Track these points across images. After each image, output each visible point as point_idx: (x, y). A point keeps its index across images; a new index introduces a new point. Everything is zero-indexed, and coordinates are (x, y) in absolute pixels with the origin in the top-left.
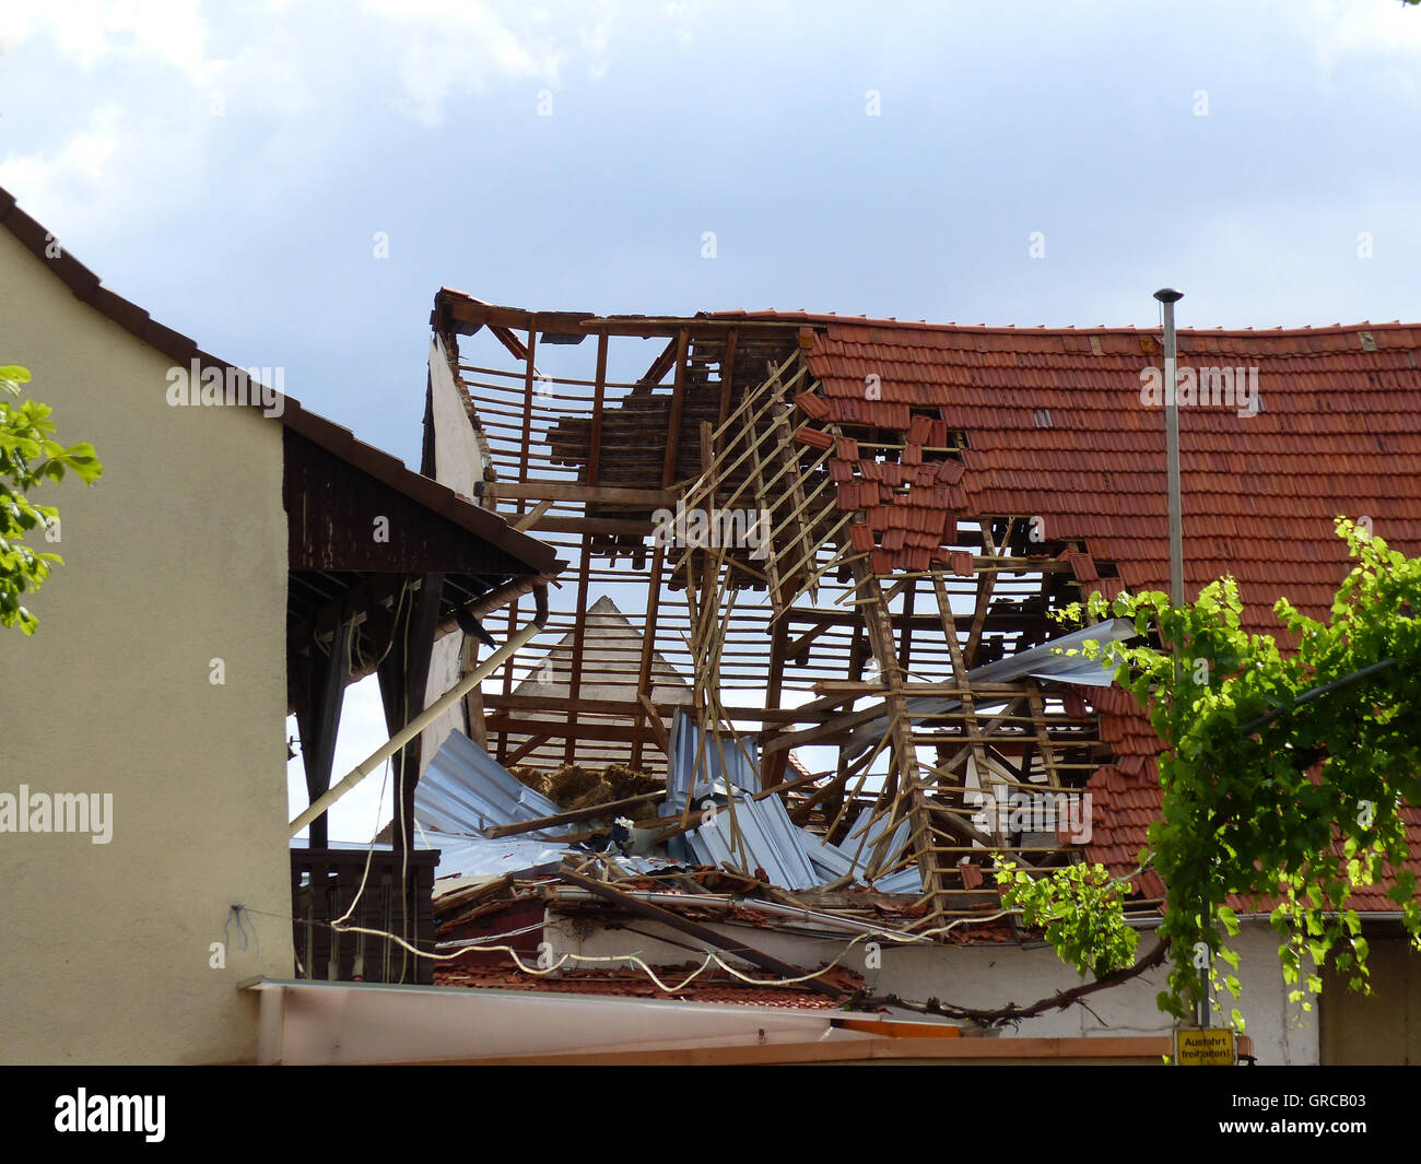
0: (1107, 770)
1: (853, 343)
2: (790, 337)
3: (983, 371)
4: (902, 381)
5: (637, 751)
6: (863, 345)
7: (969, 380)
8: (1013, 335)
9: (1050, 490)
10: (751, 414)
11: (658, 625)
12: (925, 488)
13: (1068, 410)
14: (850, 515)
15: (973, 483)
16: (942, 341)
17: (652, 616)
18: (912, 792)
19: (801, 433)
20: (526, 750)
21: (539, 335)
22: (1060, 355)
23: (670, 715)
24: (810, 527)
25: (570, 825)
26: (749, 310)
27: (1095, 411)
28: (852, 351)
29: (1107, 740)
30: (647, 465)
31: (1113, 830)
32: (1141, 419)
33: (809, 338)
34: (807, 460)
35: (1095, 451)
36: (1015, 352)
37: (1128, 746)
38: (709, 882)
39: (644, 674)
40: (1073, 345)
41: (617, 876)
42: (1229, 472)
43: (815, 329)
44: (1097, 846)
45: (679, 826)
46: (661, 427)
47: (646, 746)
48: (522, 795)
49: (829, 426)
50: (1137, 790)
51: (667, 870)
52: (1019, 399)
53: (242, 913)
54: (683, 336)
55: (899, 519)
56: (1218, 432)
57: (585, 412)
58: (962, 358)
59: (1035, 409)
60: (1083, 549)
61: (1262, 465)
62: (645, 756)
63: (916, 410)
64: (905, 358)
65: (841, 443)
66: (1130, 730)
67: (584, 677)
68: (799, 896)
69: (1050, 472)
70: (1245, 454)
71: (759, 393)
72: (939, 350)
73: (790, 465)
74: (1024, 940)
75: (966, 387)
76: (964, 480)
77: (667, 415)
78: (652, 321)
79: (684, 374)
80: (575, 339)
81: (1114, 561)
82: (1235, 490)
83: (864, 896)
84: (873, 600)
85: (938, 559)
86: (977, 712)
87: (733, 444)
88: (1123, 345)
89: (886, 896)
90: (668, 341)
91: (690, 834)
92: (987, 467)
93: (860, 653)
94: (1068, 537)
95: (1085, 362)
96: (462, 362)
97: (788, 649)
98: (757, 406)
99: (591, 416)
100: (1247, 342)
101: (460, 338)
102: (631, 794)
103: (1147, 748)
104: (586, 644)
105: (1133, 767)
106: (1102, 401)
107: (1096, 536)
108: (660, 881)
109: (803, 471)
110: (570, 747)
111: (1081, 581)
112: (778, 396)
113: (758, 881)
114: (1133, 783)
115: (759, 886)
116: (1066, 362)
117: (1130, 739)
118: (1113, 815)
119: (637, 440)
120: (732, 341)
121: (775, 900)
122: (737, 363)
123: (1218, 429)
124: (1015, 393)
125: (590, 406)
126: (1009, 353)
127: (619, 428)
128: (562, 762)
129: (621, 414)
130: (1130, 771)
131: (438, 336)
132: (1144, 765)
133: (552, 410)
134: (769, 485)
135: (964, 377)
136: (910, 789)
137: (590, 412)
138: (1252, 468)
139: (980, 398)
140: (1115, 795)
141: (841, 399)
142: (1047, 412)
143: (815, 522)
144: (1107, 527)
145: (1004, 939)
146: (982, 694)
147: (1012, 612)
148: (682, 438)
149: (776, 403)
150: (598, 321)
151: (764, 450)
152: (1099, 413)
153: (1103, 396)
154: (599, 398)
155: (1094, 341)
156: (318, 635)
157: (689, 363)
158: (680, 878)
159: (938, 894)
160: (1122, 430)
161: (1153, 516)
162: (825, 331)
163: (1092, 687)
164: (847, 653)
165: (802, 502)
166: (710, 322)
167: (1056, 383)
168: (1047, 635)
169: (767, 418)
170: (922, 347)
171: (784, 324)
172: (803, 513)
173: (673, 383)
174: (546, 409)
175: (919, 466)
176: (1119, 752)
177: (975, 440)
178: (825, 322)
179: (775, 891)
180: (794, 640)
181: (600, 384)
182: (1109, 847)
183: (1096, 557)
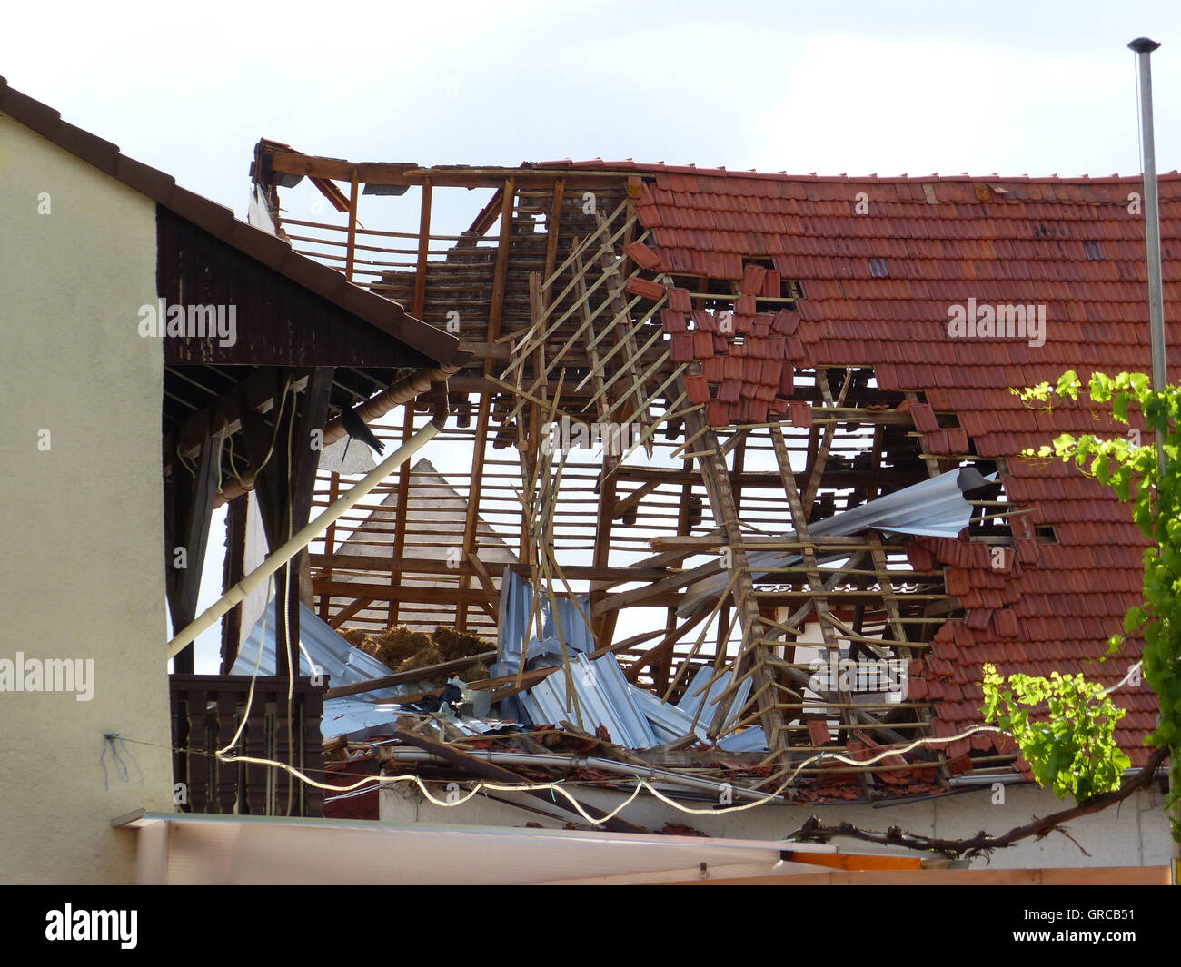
0: (954, 624)
1: (683, 193)
2: (617, 187)
3: (816, 220)
4: (733, 231)
5: (462, 614)
6: (692, 194)
7: (802, 230)
8: (845, 183)
9: (888, 340)
10: (580, 265)
11: (483, 484)
12: (760, 339)
13: (903, 259)
14: (684, 366)
15: (811, 333)
16: (774, 190)
17: (477, 474)
18: (755, 647)
19: (631, 283)
20: (348, 614)
21: (361, 187)
22: (893, 203)
23: (500, 575)
24: (643, 379)
25: (399, 687)
26: (577, 158)
27: (930, 260)
28: (681, 200)
29: (953, 593)
30: (472, 320)
31: (962, 685)
32: (977, 268)
33: (638, 188)
34: (638, 312)
35: (932, 300)
36: (848, 201)
37: (977, 600)
38: (550, 741)
39: (468, 534)
40: (906, 193)
41: (454, 737)
42: (1070, 321)
43: (644, 179)
44: (946, 701)
45: (513, 686)
46: (486, 281)
47: (470, 608)
48: (351, 656)
49: (660, 276)
50: (985, 643)
51: (504, 730)
52: (854, 248)
53: (117, 742)
54: (509, 186)
55: (735, 370)
56: (1057, 281)
57: (408, 265)
58: (794, 207)
59: (869, 259)
60: (922, 398)
61: (1102, 313)
62: (470, 619)
63: (748, 260)
64: (736, 208)
65: (673, 292)
66: (976, 583)
67: (408, 538)
68: (642, 755)
69: (887, 321)
70: (1086, 303)
71: (588, 244)
72: (770, 199)
73: (621, 316)
74: (875, 798)
75: (799, 236)
76: (799, 330)
77: (492, 269)
78: (476, 171)
79: (511, 227)
80: (398, 189)
81: (956, 411)
82: (1076, 338)
83: (708, 755)
84: (710, 452)
85: (774, 410)
86: (819, 566)
87: (563, 295)
88: (958, 194)
89: (731, 754)
90: (492, 191)
91: (522, 694)
92: (823, 317)
93: (690, 511)
94: (908, 388)
95: (919, 211)
96: (282, 215)
97: (616, 508)
98: (587, 256)
99: (414, 270)
100: (1082, 189)
101: (281, 190)
102: (461, 655)
103: (995, 601)
104: (410, 504)
105: (981, 621)
106: (938, 250)
107: (937, 387)
108: (496, 741)
109: (635, 324)
110: (394, 610)
111: (922, 432)
112: (607, 247)
113: (600, 740)
114: (980, 637)
115: (600, 745)
116: (899, 210)
117: (977, 592)
118: (961, 669)
119: (461, 293)
120: (559, 191)
121: (617, 759)
122: (564, 214)
123: (1057, 277)
124: (850, 243)
125: (414, 259)
126: (840, 202)
127: (443, 282)
128: (385, 625)
129: (445, 267)
130: (977, 624)
131: (258, 187)
132: (992, 618)
133: (375, 263)
134: (600, 337)
135: (797, 227)
136: (753, 644)
137: (414, 265)
138: (1092, 316)
139: (812, 247)
140: (964, 649)
141: (671, 248)
142: (882, 260)
143: (648, 374)
144: (946, 377)
145: (854, 796)
146: (823, 547)
147: (844, 468)
148: (508, 291)
149: (606, 254)
150: (422, 171)
151: (594, 302)
152: (935, 262)
153: (939, 244)
154: (423, 251)
155: (928, 189)
156: (182, 451)
157: (515, 215)
158: (519, 738)
159: (784, 752)
160: (960, 279)
161: (994, 365)
162: (654, 180)
163: (937, 539)
164: (676, 511)
165: (634, 354)
166: (536, 172)
167: (891, 232)
168: (879, 492)
169: (597, 270)
170: (753, 196)
171: (612, 173)
172: (636, 364)
173: (498, 235)
174: (369, 263)
175: (752, 316)
176: (967, 606)
177: (812, 290)
178: (653, 172)
179: (617, 750)
180: (622, 499)
181: (424, 236)
182: (960, 703)
183: (937, 408)
